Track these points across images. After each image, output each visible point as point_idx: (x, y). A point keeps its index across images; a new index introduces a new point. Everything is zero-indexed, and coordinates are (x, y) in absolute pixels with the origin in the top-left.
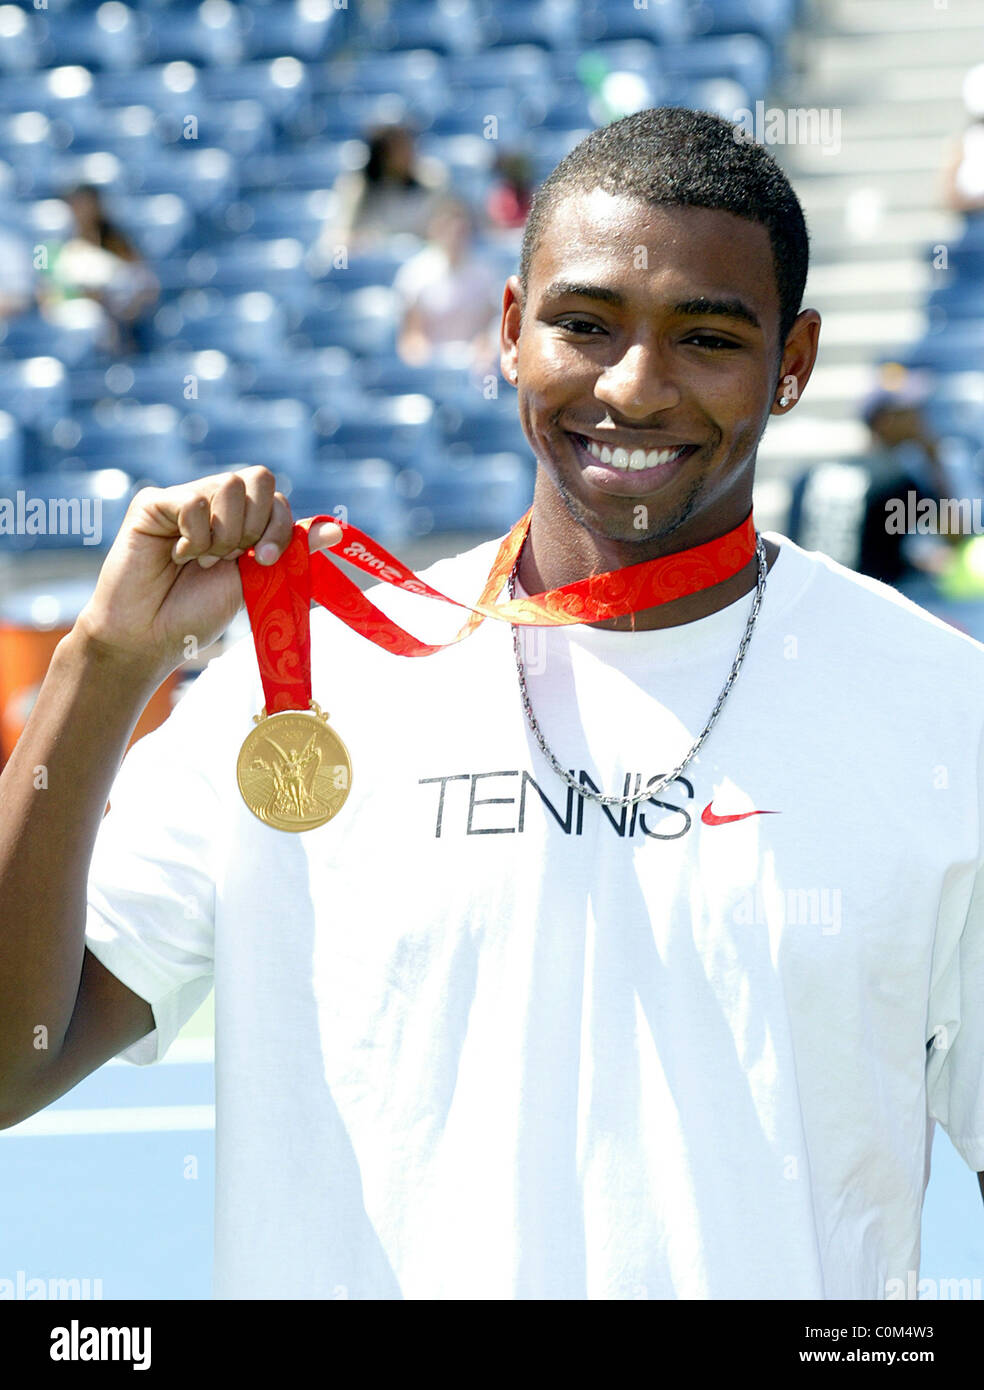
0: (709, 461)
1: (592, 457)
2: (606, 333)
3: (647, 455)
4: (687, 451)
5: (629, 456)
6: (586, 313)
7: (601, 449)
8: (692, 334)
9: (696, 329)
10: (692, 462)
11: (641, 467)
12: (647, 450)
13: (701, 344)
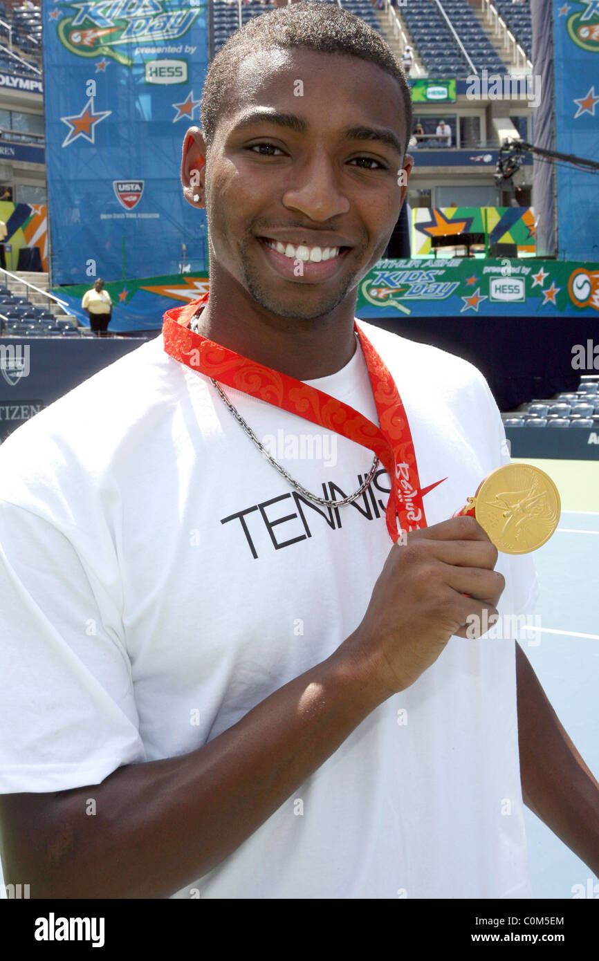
0: (361, 259)
1: (278, 253)
2: (287, 155)
3: (322, 251)
4: (344, 250)
5: (310, 252)
6: (271, 138)
7: (285, 247)
8: (352, 157)
9: (355, 153)
10: (349, 259)
11: (318, 260)
12: (323, 247)
13: (358, 165)
